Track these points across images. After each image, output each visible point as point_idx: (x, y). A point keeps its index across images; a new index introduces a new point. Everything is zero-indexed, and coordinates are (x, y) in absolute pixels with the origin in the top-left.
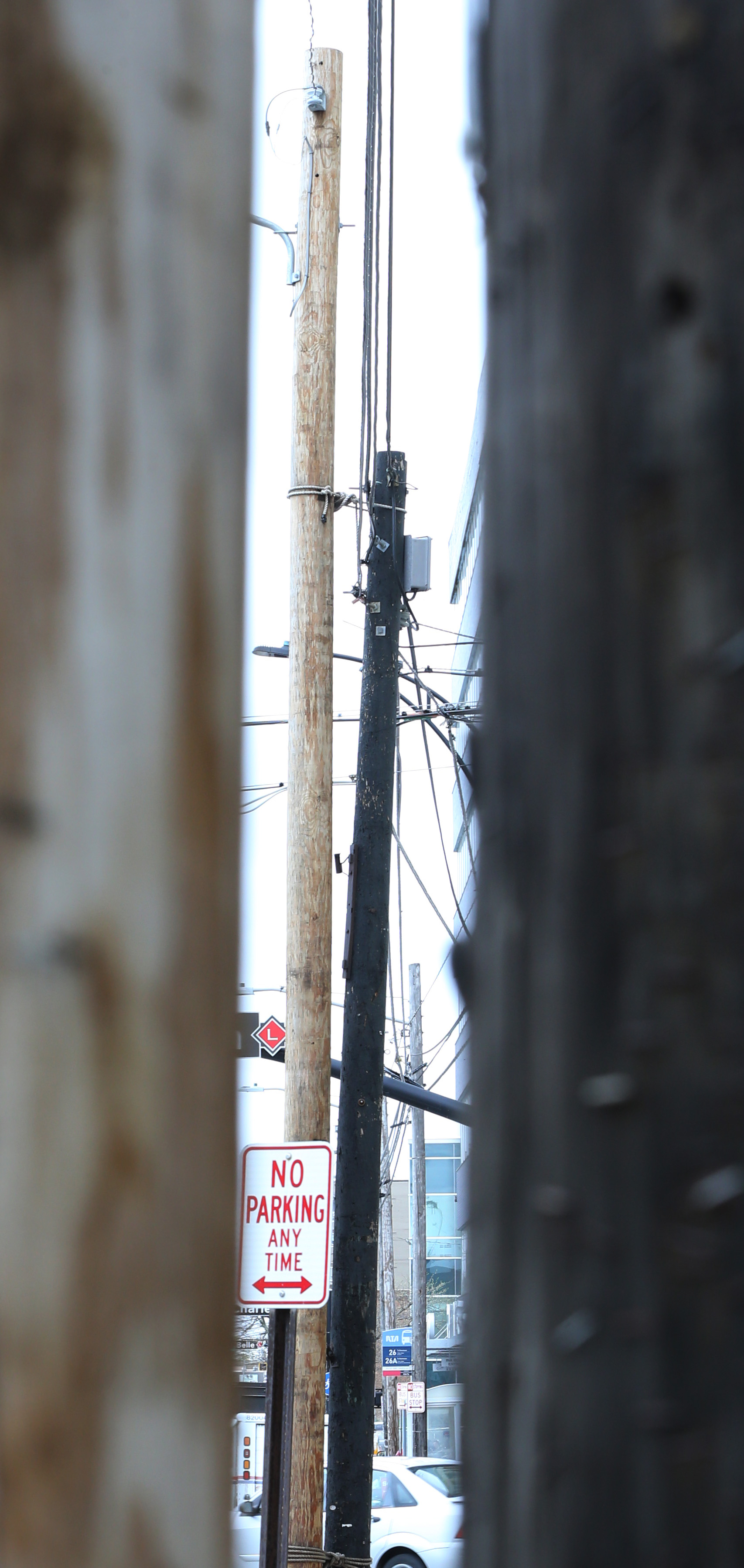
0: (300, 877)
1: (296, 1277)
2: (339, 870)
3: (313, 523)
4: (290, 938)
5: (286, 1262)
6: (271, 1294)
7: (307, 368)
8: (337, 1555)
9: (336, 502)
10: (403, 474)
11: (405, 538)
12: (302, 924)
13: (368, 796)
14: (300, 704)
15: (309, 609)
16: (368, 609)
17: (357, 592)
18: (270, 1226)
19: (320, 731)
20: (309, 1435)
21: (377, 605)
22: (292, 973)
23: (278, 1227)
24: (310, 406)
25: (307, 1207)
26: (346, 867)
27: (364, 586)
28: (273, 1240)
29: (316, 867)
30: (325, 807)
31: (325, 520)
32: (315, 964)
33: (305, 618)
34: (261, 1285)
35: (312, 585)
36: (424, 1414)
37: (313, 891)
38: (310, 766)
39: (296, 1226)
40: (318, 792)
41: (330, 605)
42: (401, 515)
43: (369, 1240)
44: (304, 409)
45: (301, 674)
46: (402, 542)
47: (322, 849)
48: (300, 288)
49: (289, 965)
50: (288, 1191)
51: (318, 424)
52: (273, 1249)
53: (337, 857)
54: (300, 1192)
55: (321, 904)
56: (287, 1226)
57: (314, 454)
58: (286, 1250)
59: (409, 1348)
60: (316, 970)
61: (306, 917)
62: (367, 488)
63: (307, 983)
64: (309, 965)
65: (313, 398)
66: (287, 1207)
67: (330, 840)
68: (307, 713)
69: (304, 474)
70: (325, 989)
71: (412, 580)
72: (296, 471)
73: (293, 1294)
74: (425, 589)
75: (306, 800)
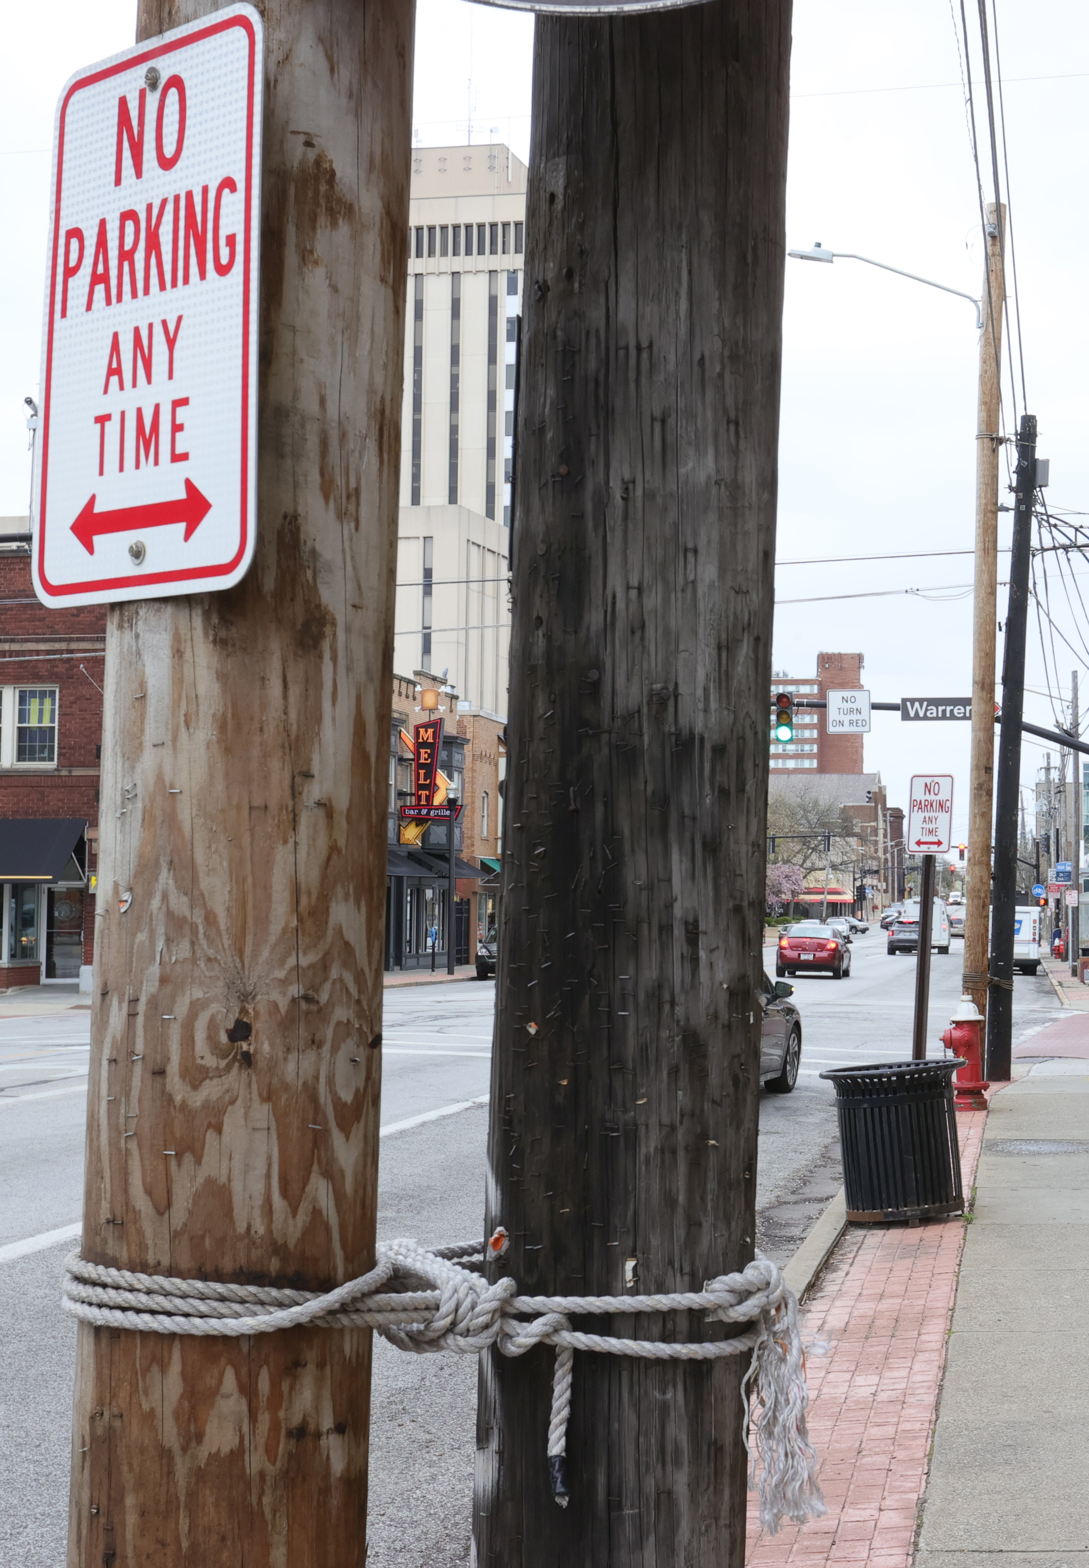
0: (980, 634)
1: (935, 840)
2: (1000, 630)
3: (988, 452)
4: (974, 664)
5: (930, 832)
6: (924, 848)
7: (986, 372)
8: (996, 978)
9: (1000, 441)
10: (1035, 427)
11: (1036, 460)
12: (980, 657)
13: (1015, 592)
14: (981, 545)
15: (986, 497)
16: (1017, 496)
17: (1010, 488)
18: (923, 815)
19: (990, 559)
20: (981, 918)
21: (1021, 494)
22: (975, 682)
23: (927, 815)
24: (987, 392)
25: (941, 806)
26: (1004, 628)
27: (1014, 484)
28: (925, 821)
29: (988, 628)
30: (993, 598)
31: (995, 451)
32: (987, 677)
33: (983, 501)
34: (919, 843)
35: (987, 484)
36: (1078, 907)
37: (986, 641)
38: (985, 577)
39: (936, 814)
40: (989, 590)
41: (997, 494)
42: (1034, 448)
43: (1014, 818)
44: (984, 393)
45: (981, 530)
46: (1034, 462)
47: (991, 620)
48: (983, 329)
49: (974, 678)
50: (932, 797)
51: (991, 401)
52: (925, 826)
53: (999, 623)
54: (938, 798)
55: (990, 647)
56: (932, 814)
57: (989, 416)
58: (931, 826)
59: (1070, 873)
60: (987, 681)
61: (983, 654)
62: (1016, 434)
63: (983, 688)
64: (984, 678)
65: (989, 387)
66: (932, 805)
67: (995, 615)
68: (984, 550)
69: (984, 427)
70: (992, 691)
71: (1039, 481)
72: (979, 425)
73: (934, 848)
74: (1046, 486)
75: (983, 595)
